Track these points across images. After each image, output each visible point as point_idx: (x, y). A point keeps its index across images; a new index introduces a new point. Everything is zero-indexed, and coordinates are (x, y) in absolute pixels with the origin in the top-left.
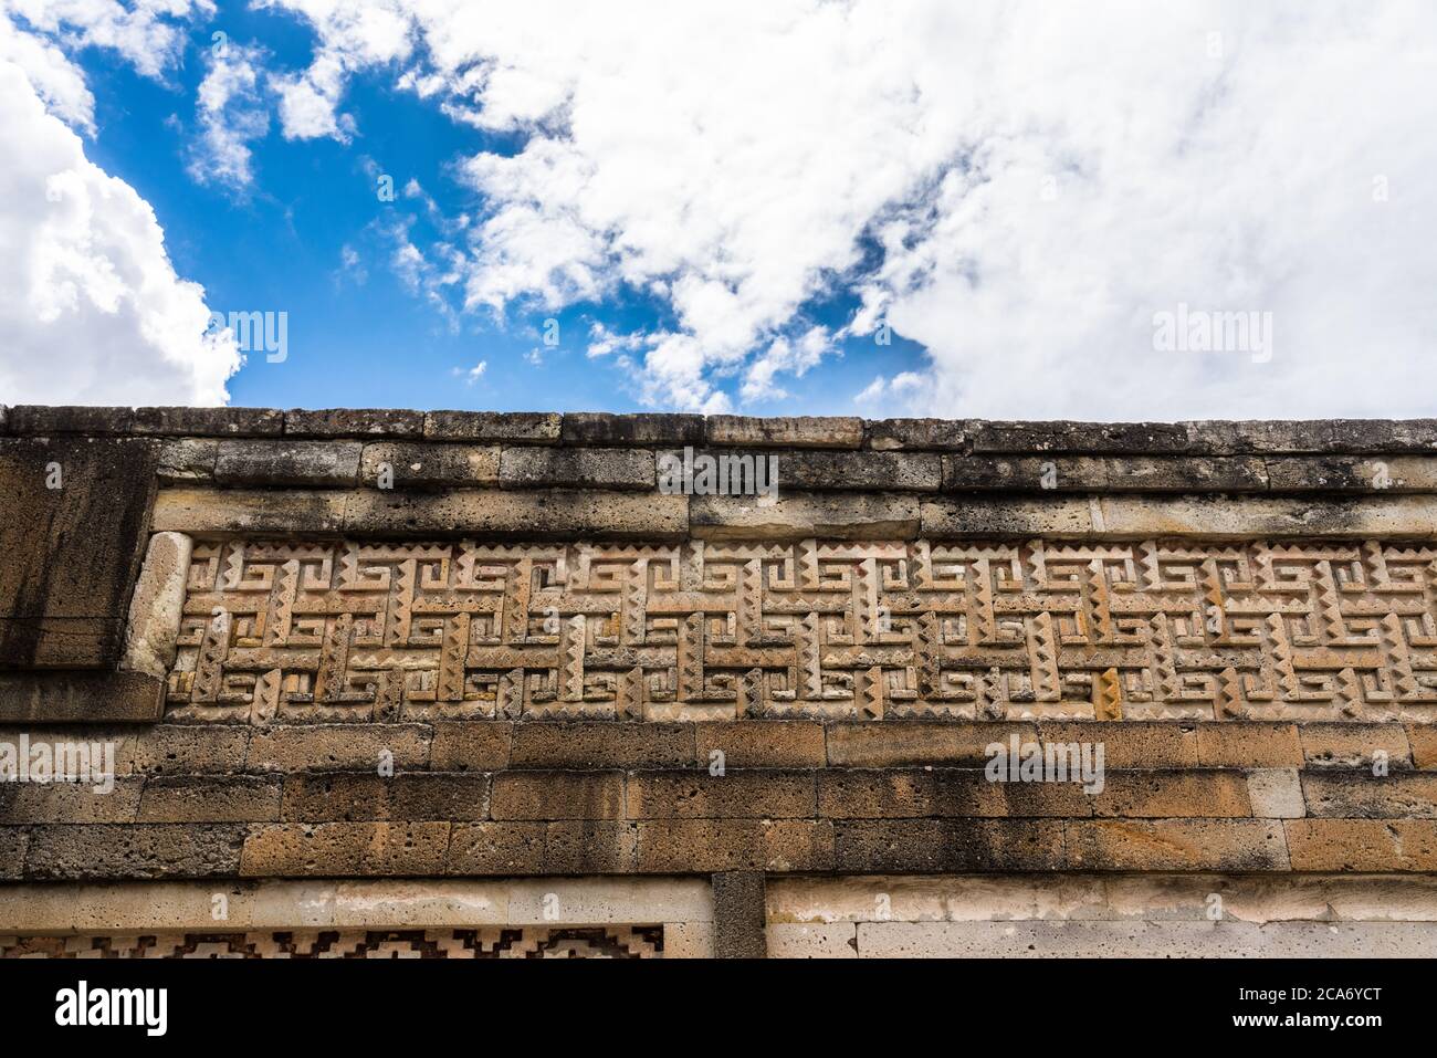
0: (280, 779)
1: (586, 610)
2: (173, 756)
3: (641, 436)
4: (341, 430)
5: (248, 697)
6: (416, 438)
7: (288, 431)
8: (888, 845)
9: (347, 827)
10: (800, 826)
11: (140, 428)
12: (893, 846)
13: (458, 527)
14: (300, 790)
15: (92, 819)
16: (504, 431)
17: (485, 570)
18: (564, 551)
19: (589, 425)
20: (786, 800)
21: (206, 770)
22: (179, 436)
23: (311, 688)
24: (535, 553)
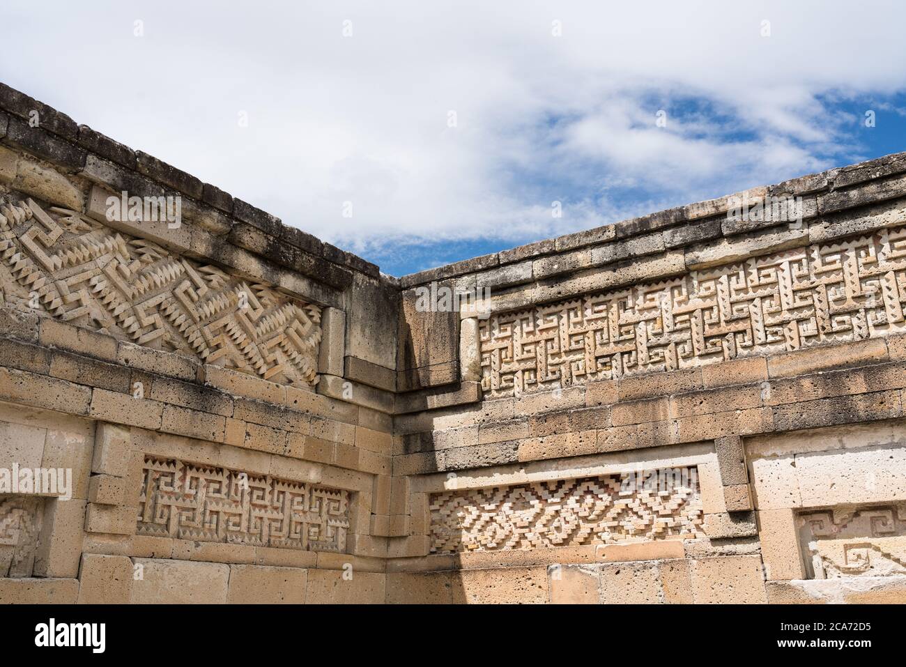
0: (527, 419)
1: (644, 319)
2: (488, 415)
3: (653, 226)
4: (522, 257)
5: (511, 384)
6: (553, 253)
7: (501, 263)
8: (801, 415)
9: (554, 437)
10: (754, 412)
11: (446, 276)
12: (804, 416)
13: (579, 291)
14: (535, 423)
15: (463, 445)
16: (590, 240)
17: (596, 309)
18: (631, 291)
19: (628, 226)
20: (747, 400)
21: (500, 419)
22: (461, 276)
23: (536, 377)
24: (618, 295)
